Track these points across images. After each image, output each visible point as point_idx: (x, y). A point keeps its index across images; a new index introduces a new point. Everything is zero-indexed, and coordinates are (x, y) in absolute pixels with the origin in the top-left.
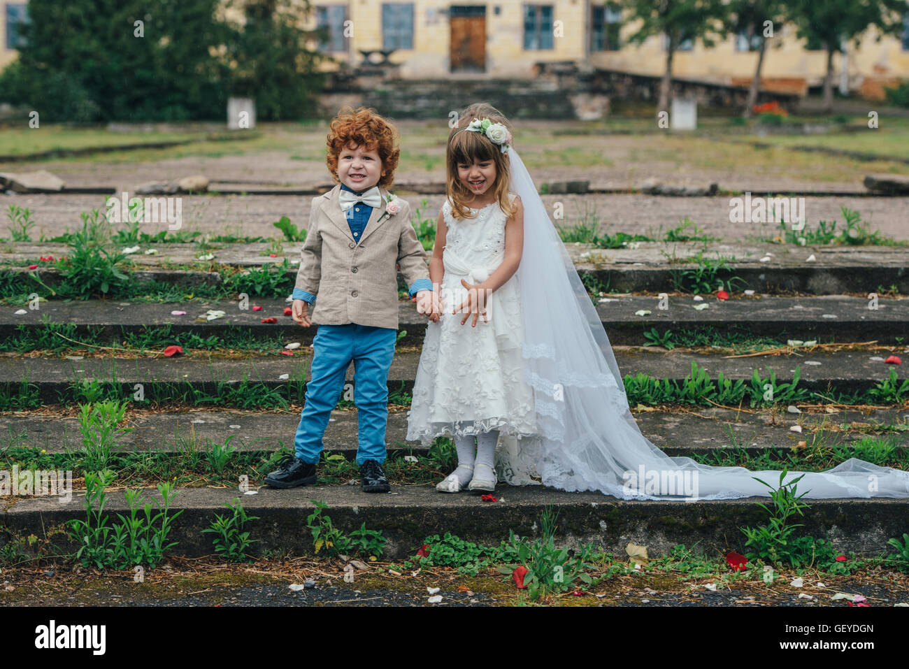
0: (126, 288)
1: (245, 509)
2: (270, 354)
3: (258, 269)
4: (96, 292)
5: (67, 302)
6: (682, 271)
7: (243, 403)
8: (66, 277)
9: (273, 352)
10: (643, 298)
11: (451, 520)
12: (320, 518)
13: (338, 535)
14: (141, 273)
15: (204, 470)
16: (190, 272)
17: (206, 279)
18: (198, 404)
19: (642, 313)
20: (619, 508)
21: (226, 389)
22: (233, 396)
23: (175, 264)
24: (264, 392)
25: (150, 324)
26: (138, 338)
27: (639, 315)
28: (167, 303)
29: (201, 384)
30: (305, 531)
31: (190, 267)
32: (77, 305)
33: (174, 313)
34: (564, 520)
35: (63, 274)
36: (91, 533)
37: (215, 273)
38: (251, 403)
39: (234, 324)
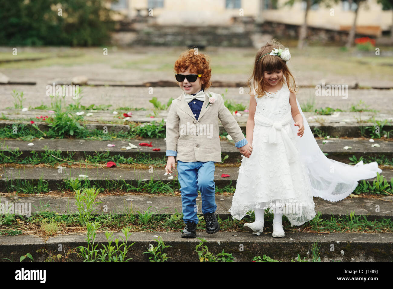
0: (82, 133)
1: (164, 242)
2: (160, 167)
3: (149, 124)
4: (66, 135)
5: (52, 139)
6: (365, 127)
7: (151, 191)
8: (52, 127)
9: (161, 165)
10: (346, 140)
11: (267, 249)
12: (202, 247)
13: (210, 256)
14: (89, 125)
15: (137, 223)
16: (114, 125)
17: (123, 129)
18: (128, 191)
19: (346, 148)
20: (351, 244)
21: (143, 183)
22: (146, 187)
23: (106, 121)
24: (161, 185)
25: (99, 151)
26: (93, 158)
27: (345, 149)
28: (104, 140)
29: (130, 181)
30: (194, 253)
31: (114, 123)
32: (58, 141)
33: (109, 145)
34: (323, 249)
35: (50, 125)
36: (89, 253)
37: (127, 126)
38: (155, 191)
39: (141, 152)
